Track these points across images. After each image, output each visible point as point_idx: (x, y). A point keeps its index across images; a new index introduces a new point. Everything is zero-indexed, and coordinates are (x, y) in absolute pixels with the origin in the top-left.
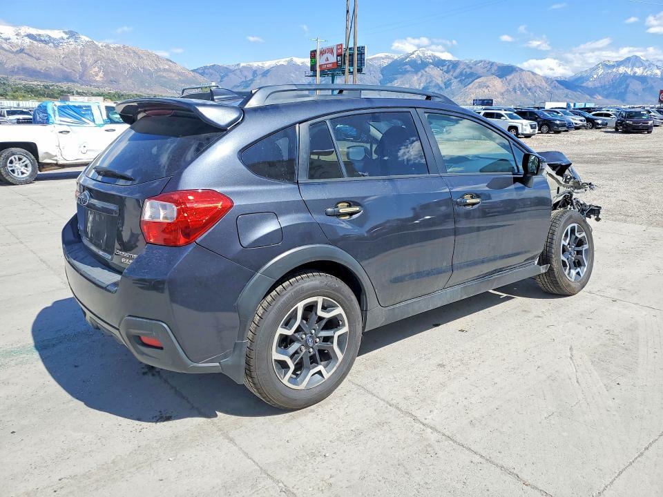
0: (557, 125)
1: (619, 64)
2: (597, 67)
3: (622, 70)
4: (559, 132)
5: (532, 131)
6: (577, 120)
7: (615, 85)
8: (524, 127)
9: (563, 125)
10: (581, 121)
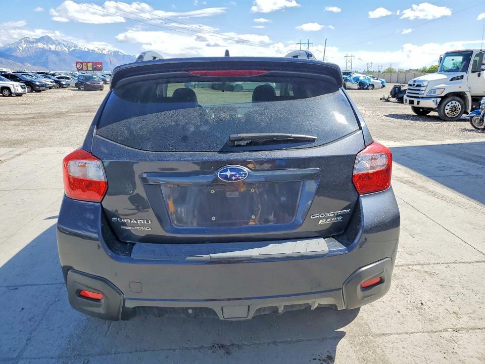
0: (38, 86)
1: (38, 41)
2: (20, 42)
3: (40, 45)
4: (39, 91)
5: (23, 90)
6: (48, 82)
7: (39, 55)
8: (16, 88)
9: (42, 86)
10: (51, 82)
